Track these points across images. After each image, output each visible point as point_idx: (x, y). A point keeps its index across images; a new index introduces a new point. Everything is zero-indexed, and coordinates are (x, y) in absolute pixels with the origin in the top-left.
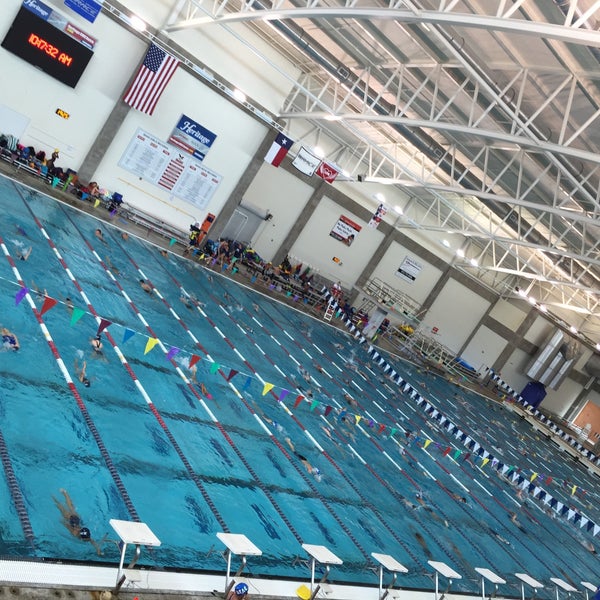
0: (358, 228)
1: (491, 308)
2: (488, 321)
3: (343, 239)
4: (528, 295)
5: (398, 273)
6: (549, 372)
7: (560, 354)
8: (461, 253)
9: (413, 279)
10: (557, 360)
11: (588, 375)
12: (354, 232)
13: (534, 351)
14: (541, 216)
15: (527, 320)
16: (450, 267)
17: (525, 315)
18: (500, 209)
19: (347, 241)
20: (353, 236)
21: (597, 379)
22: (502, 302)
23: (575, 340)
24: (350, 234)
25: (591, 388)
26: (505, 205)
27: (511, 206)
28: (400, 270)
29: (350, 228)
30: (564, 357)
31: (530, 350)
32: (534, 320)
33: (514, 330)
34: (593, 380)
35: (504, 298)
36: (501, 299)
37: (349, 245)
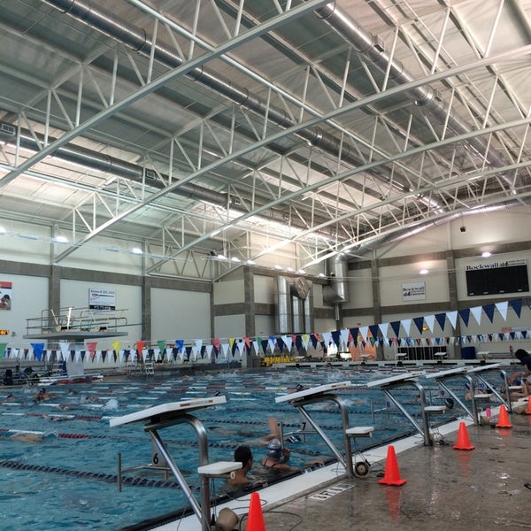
0: (8, 286)
1: (212, 297)
2: (218, 310)
4: (228, 256)
5: (92, 311)
6: (297, 319)
7: (295, 298)
9: (113, 308)
10: (296, 304)
11: (331, 308)
13: (272, 310)
15: (247, 285)
16: (144, 278)
17: (242, 282)
19: (3, 305)
20: (7, 297)
22: (217, 286)
23: (297, 279)
24: (2, 296)
25: (341, 317)
28: (92, 307)
30: (299, 298)
31: (269, 312)
32: (252, 281)
33: (242, 299)
34: (337, 309)
35: (217, 281)
36: (215, 284)
37: (9, 309)
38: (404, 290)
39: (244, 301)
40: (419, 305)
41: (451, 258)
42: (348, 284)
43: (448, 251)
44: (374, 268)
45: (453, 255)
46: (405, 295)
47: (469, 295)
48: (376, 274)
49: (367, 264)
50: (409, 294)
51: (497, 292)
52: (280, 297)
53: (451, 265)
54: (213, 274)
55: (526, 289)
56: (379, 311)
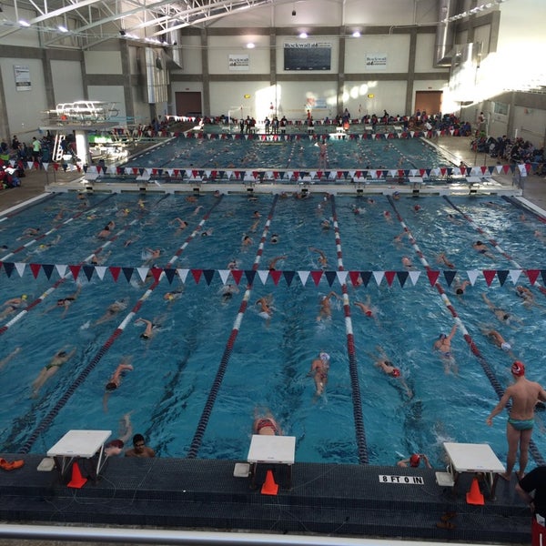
1: (82, 66)
2: (91, 80)
9: (29, 84)
15: (123, 56)
16: (43, 50)
17: (118, 54)
22: (89, 56)
25: (171, 82)
28: (17, 84)
32: (128, 53)
33: (119, 71)
35: (86, 49)
36: (85, 52)
38: (231, 60)
39: (121, 73)
40: (243, 75)
41: (274, 35)
42: (181, 51)
43: (272, 28)
44: (204, 36)
46: (231, 65)
47: (285, 69)
48: (204, 43)
49: (197, 32)
50: (235, 65)
51: (306, 69)
52: (148, 69)
53: (273, 42)
54: (81, 41)
55: (328, 68)
56: (206, 78)
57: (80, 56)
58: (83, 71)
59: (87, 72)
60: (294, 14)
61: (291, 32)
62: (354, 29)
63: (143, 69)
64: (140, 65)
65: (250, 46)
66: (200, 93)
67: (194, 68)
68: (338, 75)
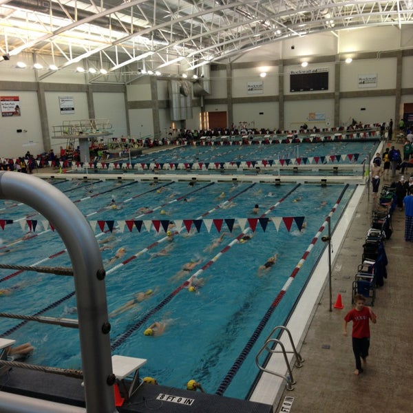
0: (16, 99)
1: (126, 95)
2: (130, 105)
3: (13, 113)
4: (147, 71)
5: (62, 112)
6: (183, 110)
7: (182, 95)
8: (92, 71)
9: (73, 109)
10: (182, 100)
11: (198, 99)
12: (16, 103)
13: (168, 105)
14: (132, 12)
15: (152, 88)
16: (87, 86)
17: (149, 86)
18: (103, 22)
19: (16, 113)
20: (17, 107)
21: (204, 97)
22: (129, 88)
23: (183, 82)
24: (15, 107)
25: (204, 104)
26: (104, 17)
27: (108, 16)
28: (62, 109)
29: (12, 102)
30: (184, 95)
31: (165, 106)
32: (156, 85)
33: (148, 97)
34: (202, 99)
35: (129, 84)
36: (127, 86)
37: (20, 115)
38: (249, 86)
40: (258, 97)
41: (282, 65)
42: (211, 82)
43: (280, 60)
44: (229, 70)
45: (283, 63)
46: (249, 90)
47: (291, 91)
48: (230, 74)
49: (224, 67)
50: (252, 90)
51: (308, 90)
52: (174, 96)
53: (281, 71)
54: (125, 78)
55: (326, 88)
56: (231, 101)
57: (123, 89)
58: (126, 100)
59: (129, 100)
60: (293, 48)
61: (295, 62)
62: (347, 56)
63: (170, 97)
64: (168, 93)
65: (263, 75)
66: (226, 112)
67: (221, 94)
68: (334, 93)
